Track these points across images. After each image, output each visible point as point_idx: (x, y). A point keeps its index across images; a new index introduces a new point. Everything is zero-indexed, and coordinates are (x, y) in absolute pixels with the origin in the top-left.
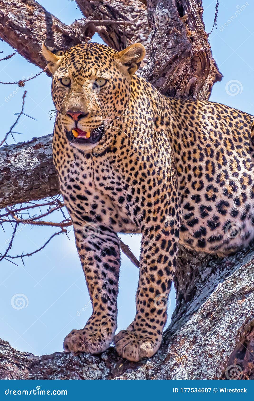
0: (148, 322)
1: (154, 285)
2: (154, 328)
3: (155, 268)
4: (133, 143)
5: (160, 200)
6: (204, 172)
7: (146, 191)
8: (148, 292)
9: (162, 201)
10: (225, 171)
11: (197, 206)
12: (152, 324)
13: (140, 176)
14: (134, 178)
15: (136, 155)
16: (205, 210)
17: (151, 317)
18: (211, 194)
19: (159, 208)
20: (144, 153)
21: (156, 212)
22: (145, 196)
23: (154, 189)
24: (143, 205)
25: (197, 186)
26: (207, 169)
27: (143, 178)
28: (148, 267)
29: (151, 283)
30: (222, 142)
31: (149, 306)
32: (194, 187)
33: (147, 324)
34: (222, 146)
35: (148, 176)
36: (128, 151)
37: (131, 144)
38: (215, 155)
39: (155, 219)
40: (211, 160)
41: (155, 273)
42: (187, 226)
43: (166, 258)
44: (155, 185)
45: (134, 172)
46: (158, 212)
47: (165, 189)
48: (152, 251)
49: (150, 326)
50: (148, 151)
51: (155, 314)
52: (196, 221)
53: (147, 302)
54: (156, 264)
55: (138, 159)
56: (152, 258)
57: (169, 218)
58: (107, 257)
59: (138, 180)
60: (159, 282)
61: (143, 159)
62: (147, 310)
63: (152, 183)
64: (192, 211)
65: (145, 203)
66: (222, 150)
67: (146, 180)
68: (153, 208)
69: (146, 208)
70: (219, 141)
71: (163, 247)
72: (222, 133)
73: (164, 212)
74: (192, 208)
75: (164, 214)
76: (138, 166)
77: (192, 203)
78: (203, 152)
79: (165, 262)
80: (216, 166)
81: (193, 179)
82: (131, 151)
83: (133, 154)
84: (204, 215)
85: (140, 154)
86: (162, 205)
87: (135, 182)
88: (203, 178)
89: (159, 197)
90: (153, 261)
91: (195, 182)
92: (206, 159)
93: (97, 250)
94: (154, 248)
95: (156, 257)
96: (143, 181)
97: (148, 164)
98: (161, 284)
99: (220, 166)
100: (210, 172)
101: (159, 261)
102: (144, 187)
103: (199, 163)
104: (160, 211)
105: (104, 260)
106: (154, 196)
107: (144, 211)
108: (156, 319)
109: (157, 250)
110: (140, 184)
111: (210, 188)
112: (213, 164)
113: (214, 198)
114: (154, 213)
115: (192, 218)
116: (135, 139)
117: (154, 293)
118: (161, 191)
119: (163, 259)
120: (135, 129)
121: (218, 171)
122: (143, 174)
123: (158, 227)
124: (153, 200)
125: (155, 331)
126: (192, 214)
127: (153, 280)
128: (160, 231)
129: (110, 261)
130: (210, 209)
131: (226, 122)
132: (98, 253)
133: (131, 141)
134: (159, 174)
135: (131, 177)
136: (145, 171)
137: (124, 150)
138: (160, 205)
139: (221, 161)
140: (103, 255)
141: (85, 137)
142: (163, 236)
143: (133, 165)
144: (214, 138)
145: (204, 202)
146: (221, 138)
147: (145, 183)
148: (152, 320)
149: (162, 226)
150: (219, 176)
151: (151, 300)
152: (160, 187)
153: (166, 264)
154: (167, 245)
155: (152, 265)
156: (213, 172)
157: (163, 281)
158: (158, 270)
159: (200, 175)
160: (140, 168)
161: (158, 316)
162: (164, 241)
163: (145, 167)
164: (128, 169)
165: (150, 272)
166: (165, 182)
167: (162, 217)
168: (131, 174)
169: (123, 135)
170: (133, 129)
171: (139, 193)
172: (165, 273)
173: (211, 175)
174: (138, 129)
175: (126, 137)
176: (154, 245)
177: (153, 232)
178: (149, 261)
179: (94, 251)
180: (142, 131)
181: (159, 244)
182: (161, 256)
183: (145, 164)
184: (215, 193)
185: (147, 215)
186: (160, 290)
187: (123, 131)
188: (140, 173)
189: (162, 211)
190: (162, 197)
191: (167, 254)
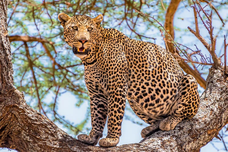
0: (112, 133)
1: (113, 117)
2: (114, 135)
3: (113, 110)
4: (104, 55)
5: (115, 80)
6: (151, 73)
7: (108, 76)
8: (111, 121)
9: (116, 81)
10: (161, 76)
11: (147, 87)
12: (113, 134)
13: (105, 70)
14: (104, 71)
15: (104, 60)
16: (151, 90)
17: (113, 131)
18: (154, 83)
19: (114, 84)
20: (108, 60)
21: (113, 86)
22: (108, 79)
23: (112, 76)
24: (107, 83)
25: (147, 78)
26: (152, 72)
27: (107, 70)
28: (110, 110)
29: (112, 116)
30: (162, 63)
31: (111, 127)
32: (146, 79)
33: (111, 134)
34: (162, 64)
35: (109, 70)
36: (101, 59)
37: (102, 56)
38: (157, 67)
39: (112, 89)
40: (155, 69)
41: (113, 112)
42: (143, 96)
43: (117, 106)
44: (112, 74)
45: (103, 68)
46: (114, 86)
47: (117, 76)
48: (111, 102)
49: (112, 135)
50: (110, 59)
51: (114, 130)
52: (146, 94)
53: (111, 125)
54: (113, 108)
55: (104, 62)
56: (111, 105)
57: (119, 89)
58: (100, 108)
59: (105, 71)
60: (115, 116)
61: (107, 62)
62: (111, 128)
63: (111, 73)
64: (145, 90)
65: (108, 82)
66: (161, 66)
67: (108, 71)
68: (112, 84)
69: (109, 84)
70: (161, 62)
71: (116, 100)
72: (163, 60)
73: (117, 86)
74: (145, 88)
75: (117, 87)
76: (105, 65)
77: (145, 86)
78: (152, 65)
79: (117, 107)
80: (157, 72)
81: (145, 75)
82: (102, 59)
83: (102, 60)
84: (150, 92)
85: (106, 60)
86: (116, 83)
87: (104, 73)
88: (150, 76)
89: (115, 79)
90: (112, 107)
91: (147, 77)
92: (152, 68)
93: (96, 105)
94: (112, 101)
95: (113, 105)
96: (107, 72)
97: (109, 65)
98: (116, 117)
99: (159, 73)
100: (154, 74)
101: (114, 107)
102: (107, 75)
103: (148, 69)
104: (115, 85)
105: (98, 109)
106: (112, 78)
107: (108, 85)
108: (115, 132)
109: (113, 102)
110: (106, 73)
111: (153, 81)
112: (156, 71)
113: (155, 86)
114: (112, 86)
115: (145, 92)
116: (105, 54)
117: (113, 121)
118: (115, 76)
119: (116, 106)
120: (106, 50)
121: (157, 74)
122: (107, 69)
123: (114, 92)
124: (111, 80)
125: (115, 137)
126: (145, 91)
127: (112, 115)
128: (114, 94)
129: (100, 110)
130: (152, 90)
131: (166, 56)
132: (96, 107)
133: (103, 55)
134: (115, 69)
135: (102, 71)
136: (108, 68)
137: (99, 59)
138: (115, 82)
139: (160, 70)
140: (98, 107)
141: (83, 52)
142: (116, 96)
143: (103, 65)
144: (159, 60)
145: (150, 86)
146: (162, 61)
147: (108, 73)
148: (113, 132)
149: (115, 92)
150: (158, 76)
151: (112, 124)
152: (115, 75)
153: (118, 108)
154: (117, 100)
155: (112, 109)
156: (155, 74)
157: (117, 115)
158: (114, 111)
159: (149, 74)
160: (106, 66)
161: (116, 131)
162: (116, 98)
163: (108, 66)
164: (101, 67)
165: (111, 112)
166: (118, 73)
167: (115, 88)
168: (102, 69)
169: (99, 52)
170: (104, 50)
171: (105, 77)
172: (117, 112)
173: (154, 75)
174: (107, 50)
175: (100, 53)
176: (112, 100)
177: (112, 94)
178: (110, 107)
179: (94, 106)
180: (109, 51)
181: (114, 99)
182: (115, 105)
183: (108, 64)
184: (156, 84)
185: (109, 87)
186: (116, 119)
187: (99, 50)
188: (106, 68)
189: (116, 86)
190: (116, 79)
191: (118, 104)
